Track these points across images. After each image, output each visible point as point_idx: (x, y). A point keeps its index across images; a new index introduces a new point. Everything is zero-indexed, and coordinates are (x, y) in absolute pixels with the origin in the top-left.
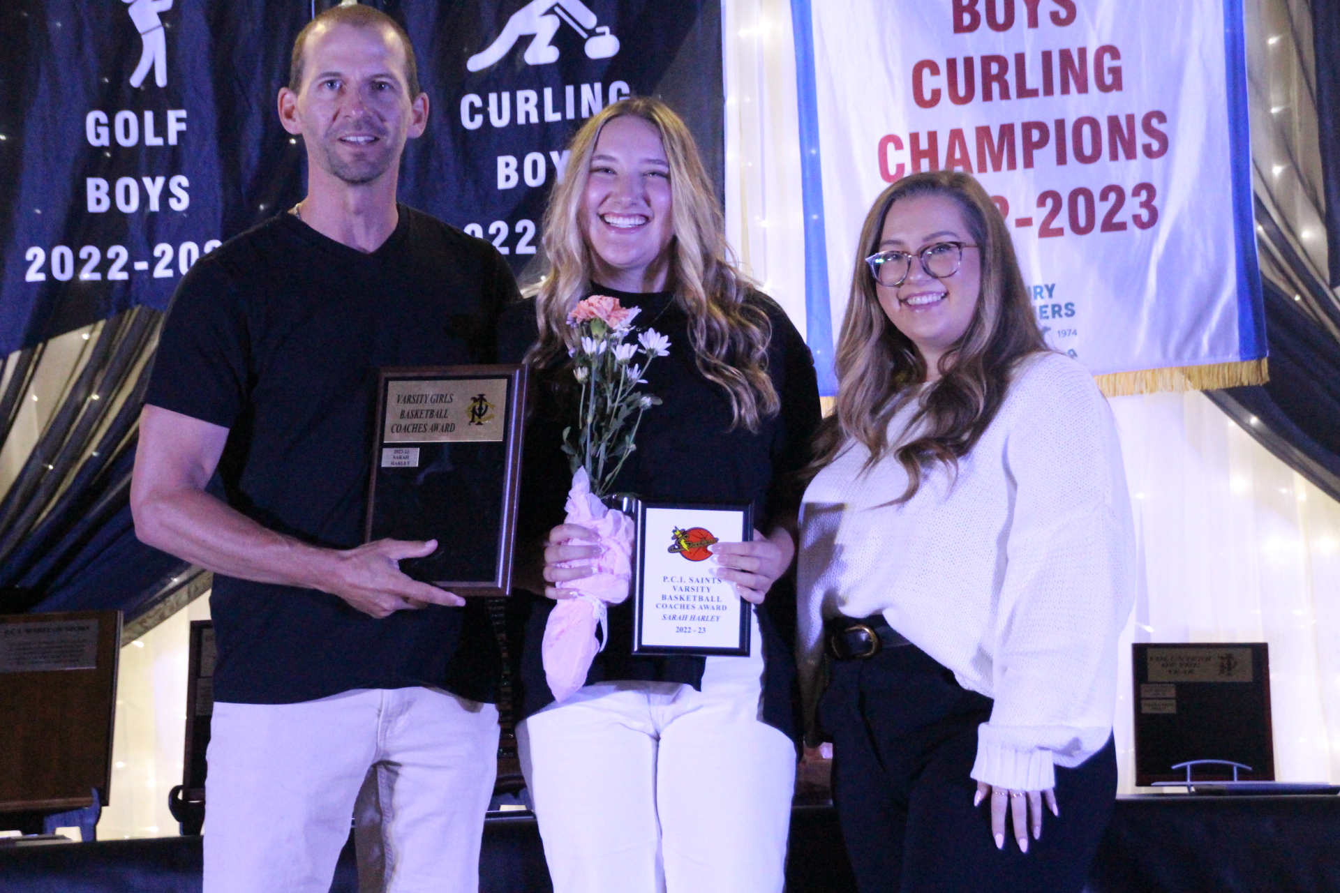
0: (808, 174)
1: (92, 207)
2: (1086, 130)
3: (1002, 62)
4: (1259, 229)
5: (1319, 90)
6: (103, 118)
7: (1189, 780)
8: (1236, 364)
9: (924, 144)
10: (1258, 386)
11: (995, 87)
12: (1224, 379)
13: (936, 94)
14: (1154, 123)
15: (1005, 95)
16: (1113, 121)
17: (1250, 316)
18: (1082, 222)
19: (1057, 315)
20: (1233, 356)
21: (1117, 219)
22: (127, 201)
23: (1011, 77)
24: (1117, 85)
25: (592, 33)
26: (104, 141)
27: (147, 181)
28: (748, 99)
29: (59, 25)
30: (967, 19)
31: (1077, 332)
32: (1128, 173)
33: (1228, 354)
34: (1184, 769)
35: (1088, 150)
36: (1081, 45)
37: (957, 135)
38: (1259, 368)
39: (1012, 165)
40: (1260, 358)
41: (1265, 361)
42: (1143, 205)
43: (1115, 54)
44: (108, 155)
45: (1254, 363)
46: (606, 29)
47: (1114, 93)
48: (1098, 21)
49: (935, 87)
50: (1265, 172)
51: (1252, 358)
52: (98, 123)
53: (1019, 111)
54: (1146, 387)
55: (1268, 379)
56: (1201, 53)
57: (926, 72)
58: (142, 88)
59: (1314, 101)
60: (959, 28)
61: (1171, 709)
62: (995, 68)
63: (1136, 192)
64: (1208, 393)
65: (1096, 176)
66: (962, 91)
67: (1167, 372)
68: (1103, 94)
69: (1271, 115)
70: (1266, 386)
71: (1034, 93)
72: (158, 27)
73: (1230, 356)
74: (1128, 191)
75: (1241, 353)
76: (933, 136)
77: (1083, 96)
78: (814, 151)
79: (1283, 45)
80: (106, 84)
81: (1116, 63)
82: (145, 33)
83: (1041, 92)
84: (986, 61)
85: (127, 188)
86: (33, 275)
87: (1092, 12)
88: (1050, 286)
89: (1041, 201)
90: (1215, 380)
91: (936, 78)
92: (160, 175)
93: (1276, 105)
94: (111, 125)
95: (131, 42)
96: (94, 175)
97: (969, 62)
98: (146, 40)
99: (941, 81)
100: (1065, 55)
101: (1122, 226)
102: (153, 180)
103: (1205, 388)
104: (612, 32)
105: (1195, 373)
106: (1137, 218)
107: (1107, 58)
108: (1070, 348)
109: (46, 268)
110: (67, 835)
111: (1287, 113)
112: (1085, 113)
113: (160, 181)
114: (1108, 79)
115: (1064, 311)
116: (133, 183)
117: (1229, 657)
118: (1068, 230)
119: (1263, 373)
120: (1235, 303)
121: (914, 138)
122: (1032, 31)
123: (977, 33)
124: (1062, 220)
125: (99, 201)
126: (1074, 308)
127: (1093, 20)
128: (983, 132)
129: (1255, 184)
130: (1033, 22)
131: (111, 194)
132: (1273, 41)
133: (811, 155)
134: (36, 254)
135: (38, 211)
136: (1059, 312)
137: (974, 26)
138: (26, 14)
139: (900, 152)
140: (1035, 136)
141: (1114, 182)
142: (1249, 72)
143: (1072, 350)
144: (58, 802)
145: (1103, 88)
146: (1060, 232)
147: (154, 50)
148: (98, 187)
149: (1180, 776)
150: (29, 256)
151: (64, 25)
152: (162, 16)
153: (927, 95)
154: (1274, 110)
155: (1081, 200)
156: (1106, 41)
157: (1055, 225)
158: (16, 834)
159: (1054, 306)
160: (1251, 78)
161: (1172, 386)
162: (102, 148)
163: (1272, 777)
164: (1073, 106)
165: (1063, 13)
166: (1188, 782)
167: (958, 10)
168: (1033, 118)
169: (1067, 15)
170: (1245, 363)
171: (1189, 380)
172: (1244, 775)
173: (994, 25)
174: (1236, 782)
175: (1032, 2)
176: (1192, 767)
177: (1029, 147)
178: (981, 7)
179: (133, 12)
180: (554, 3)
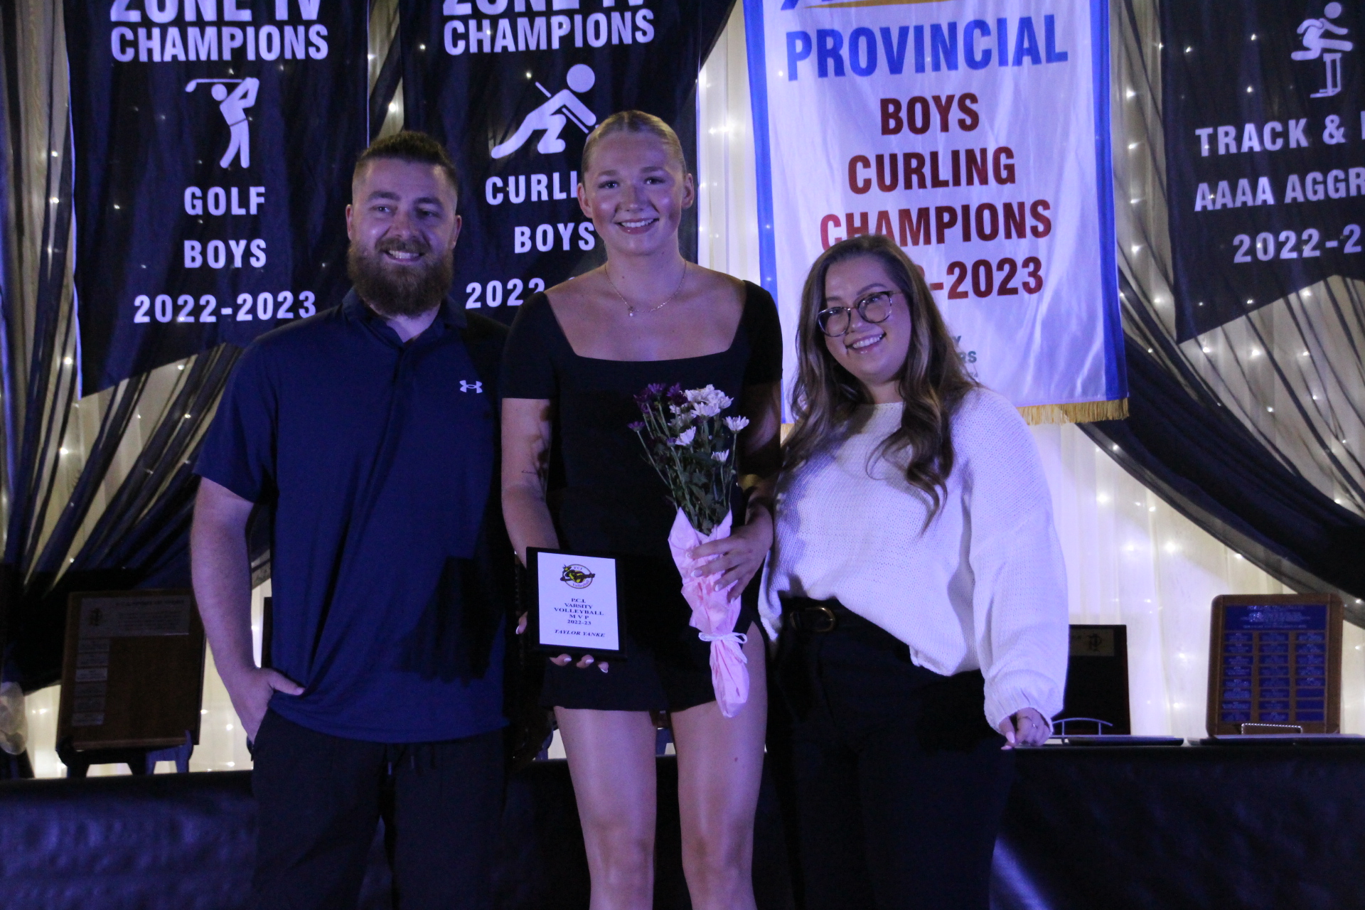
0: (764, 245)
1: (188, 264)
2: (987, 214)
3: (920, 158)
4: (1121, 295)
5: (1169, 184)
6: (198, 192)
8: (1103, 403)
9: (857, 222)
10: (1119, 421)
11: (915, 178)
12: (1094, 414)
13: (868, 183)
14: (1040, 209)
15: (922, 185)
16: (1008, 207)
17: (1114, 365)
18: (983, 287)
20: (1101, 397)
21: (1011, 285)
22: (216, 259)
23: (927, 170)
24: (1011, 179)
26: (199, 211)
27: (232, 243)
28: (717, 184)
29: (163, 117)
30: (892, 123)
32: (1019, 249)
33: (1097, 395)
35: (988, 230)
36: (983, 146)
37: (883, 216)
38: (1121, 406)
39: (928, 241)
40: (1121, 398)
41: (1126, 402)
42: (1031, 274)
43: (1009, 154)
44: (202, 222)
45: (1117, 401)
47: (1009, 185)
48: (996, 132)
49: (867, 177)
50: (1126, 250)
51: (1115, 399)
52: (194, 197)
53: (934, 198)
54: (1032, 420)
55: (1128, 415)
56: (1077, 155)
57: (860, 165)
59: (1164, 194)
60: (886, 130)
62: (914, 163)
63: (1026, 264)
64: (1080, 425)
65: (995, 250)
66: (888, 181)
67: (1049, 409)
68: (999, 186)
69: (1131, 205)
70: (1127, 420)
71: (945, 184)
72: (243, 120)
73: (1099, 396)
74: (1019, 263)
75: (1107, 394)
76: (864, 217)
77: (984, 187)
78: (769, 227)
79: (1141, 149)
80: (200, 165)
81: (1010, 161)
82: (233, 125)
83: (951, 183)
84: (908, 157)
85: (216, 249)
86: (140, 318)
87: (992, 121)
88: (957, 338)
89: (950, 270)
90: (1087, 416)
91: (867, 170)
92: (243, 238)
93: (1135, 197)
94: (204, 198)
95: (222, 132)
96: (189, 238)
97: (893, 158)
98: (234, 130)
99: (872, 173)
100: (970, 154)
101: (1014, 291)
102: (238, 244)
103: (1078, 421)
105: (1071, 409)
106: (1026, 285)
107: (1003, 157)
109: (150, 313)
111: (1143, 204)
112: (985, 201)
113: (243, 243)
114: (1004, 174)
115: (967, 358)
116: (221, 245)
117: (1095, 636)
118: (971, 293)
119: (1124, 410)
120: (1103, 355)
121: (850, 217)
122: (944, 134)
123: (900, 135)
124: (967, 285)
125: (193, 259)
126: (975, 356)
127: (992, 127)
128: (905, 214)
129: (1119, 260)
130: (945, 127)
131: (204, 253)
132: (1132, 146)
133: (767, 230)
134: (143, 301)
135: (144, 267)
137: (897, 130)
138: (137, 109)
139: (838, 228)
140: (946, 217)
141: (1008, 256)
142: (1115, 173)
144: (158, 741)
145: (1000, 181)
146: (965, 295)
147: (240, 138)
150: (137, 303)
151: (167, 119)
152: (247, 111)
153: (860, 184)
154: (1133, 201)
155: (982, 270)
156: (1002, 144)
157: (961, 289)
160: (1115, 176)
161: (1053, 421)
162: (197, 216)
163: (1128, 732)
164: (976, 195)
165: (968, 121)
166: (1063, 735)
167: (885, 116)
168: (945, 204)
169: (971, 123)
170: (1110, 402)
171: (1066, 414)
172: (1106, 730)
173: (914, 129)
174: (1100, 735)
175: (944, 111)
176: (1065, 722)
177: (941, 227)
178: (903, 114)
179: (224, 108)
180: (561, 104)
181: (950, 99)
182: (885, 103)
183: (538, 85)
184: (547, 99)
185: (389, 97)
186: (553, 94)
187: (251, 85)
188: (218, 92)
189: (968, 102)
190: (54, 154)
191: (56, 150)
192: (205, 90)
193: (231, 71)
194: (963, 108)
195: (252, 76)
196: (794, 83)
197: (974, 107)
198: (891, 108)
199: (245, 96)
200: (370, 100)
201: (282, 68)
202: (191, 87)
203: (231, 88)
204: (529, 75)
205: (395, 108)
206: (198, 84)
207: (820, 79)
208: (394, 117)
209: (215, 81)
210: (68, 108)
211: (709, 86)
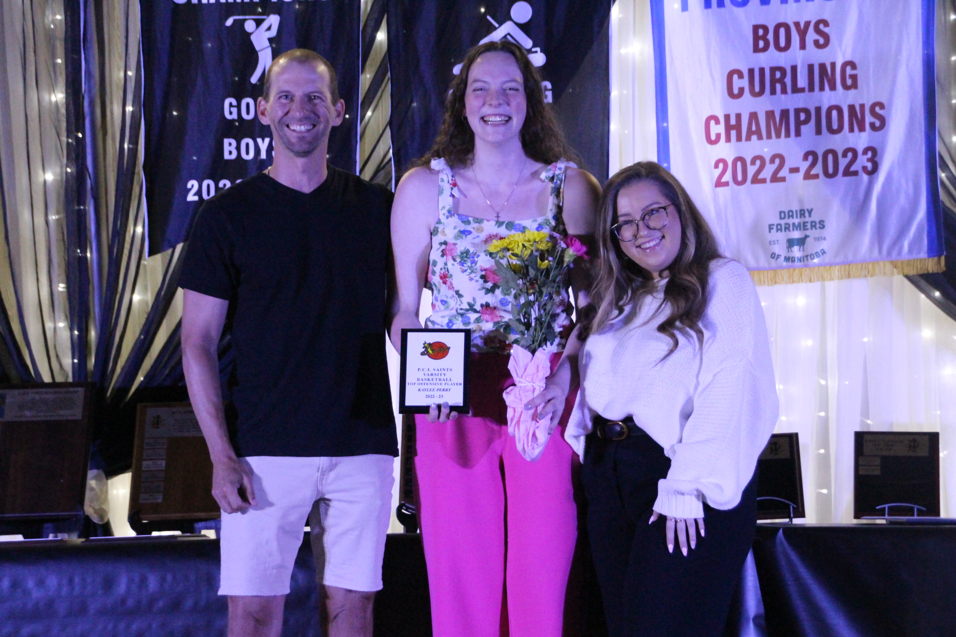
0: (661, 138)
1: (227, 156)
2: (834, 113)
3: (782, 70)
4: (942, 175)
6: (234, 102)
7: (886, 516)
8: (925, 259)
9: (733, 121)
10: (938, 274)
11: (778, 86)
12: (917, 269)
13: (742, 90)
14: (877, 109)
15: (784, 91)
16: (852, 108)
17: (934, 229)
18: (831, 170)
19: (814, 228)
20: (923, 255)
21: (853, 169)
22: (247, 153)
23: (788, 80)
24: (855, 86)
25: (530, 51)
26: (235, 116)
27: (259, 140)
28: (625, 92)
29: (210, 45)
30: (761, 44)
31: (826, 238)
32: (861, 140)
33: (920, 253)
34: (884, 509)
35: (835, 126)
36: (833, 61)
37: (753, 116)
38: (939, 262)
39: (788, 135)
40: (939, 256)
41: (943, 258)
42: (868, 160)
43: (854, 66)
44: (237, 124)
45: (936, 259)
46: (538, 49)
47: (853, 91)
48: (843, 48)
49: (741, 86)
50: (947, 141)
51: (934, 256)
52: (231, 105)
53: (792, 102)
54: (868, 273)
55: (944, 269)
56: (907, 66)
57: (735, 77)
58: (258, 83)
60: (756, 49)
61: (877, 472)
62: (778, 75)
63: (865, 152)
64: (908, 277)
65: (839, 142)
66: (757, 89)
67: (881, 264)
68: (845, 91)
69: (952, 106)
70: (944, 273)
71: (802, 90)
72: (268, 47)
73: (922, 254)
74: (860, 151)
75: (928, 254)
76: (738, 116)
77: (833, 92)
78: (665, 125)
80: (236, 81)
81: (854, 72)
82: (260, 51)
83: (807, 89)
84: (773, 70)
85: (247, 145)
86: (191, 197)
87: (840, 40)
88: (810, 209)
89: (806, 157)
90: (912, 269)
91: (741, 80)
92: (267, 137)
93: (954, 99)
94: (239, 107)
95: (252, 56)
96: (228, 137)
97: (762, 70)
98: (260, 55)
99: (745, 83)
100: (822, 66)
101: (856, 173)
102: (263, 140)
103: (905, 274)
104: (541, 51)
105: (899, 264)
106: (865, 168)
107: (849, 69)
108: (821, 248)
109: (199, 193)
110: (207, 535)
112: (833, 103)
113: (267, 140)
114: (849, 82)
115: (818, 226)
116: (251, 142)
117: (914, 440)
118: (821, 175)
119: (942, 265)
120: (925, 223)
121: (727, 117)
122: (802, 52)
123: (767, 53)
124: (818, 169)
125: (230, 153)
126: (824, 224)
127: (840, 45)
128: (770, 115)
129: (939, 147)
130: (803, 46)
131: (238, 148)
132: (953, 58)
133: (663, 127)
134: (193, 184)
135: (195, 158)
136: (815, 226)
137: (766, 49)
138: (190, 39)
139: (718, 126)
140: (803, 116)
141: (851, 146)
142: (938, 80)
143: (823, 250)
144: (202, 515)
145: (846, 87)
146: (816, 176)
147: (265, 59)
148: (230, 144)
149: (881, 513)
150: (189, 186)
151: (212, 46)
152: (270, 40)
153: (736, 91)
154: (953, 102)
155: (830, 157)
156: (848, 58)
157: (813, 172)
158: (177, 533)
159: (812, 222)
160: (938, 82)
161: (885, 273)
162: (233, 120)
163: (938, 514)
164: (827, 98)
165: (822, 41)
166: (886, 517)
167: (756, 38)
168: (801, 106)
169: (824, 42)
170: (931, 259)
171: (895, 267)
172: (920, 513)
173: (778, 48)
174: (916, 517)
175: (803, 34)
176: (889, 508)
177: (799, 124)
178: (770, 37)
179: (253, 38)
180: (506, 33)
181: (807, 24)
182: (756, 28)
183: (489, 18)
184: (496, 29)
185: (377, 28)
186: (500, 24)
187: (274, 20)
188: (250, 26)
189: (821, 26)
190: (130, 73)
191: (130, 70)
192: (240, 24)
193: (260, 10)
194: (818, 31)
195: (275, 13)
196: (686, 13)
197: (826, 30)
198: (761, 32)
199: (269, 29)
200: (362, 31)
201: (297, 7)
202: (229, 22)
203: (259, 23)
204: (483, 10)
205: (381, 36)
206: (235, 21)
207: (706, 11)
208: (381, 43)
209: (247, 17)
210: (139, 38)
211: (620, 16)
